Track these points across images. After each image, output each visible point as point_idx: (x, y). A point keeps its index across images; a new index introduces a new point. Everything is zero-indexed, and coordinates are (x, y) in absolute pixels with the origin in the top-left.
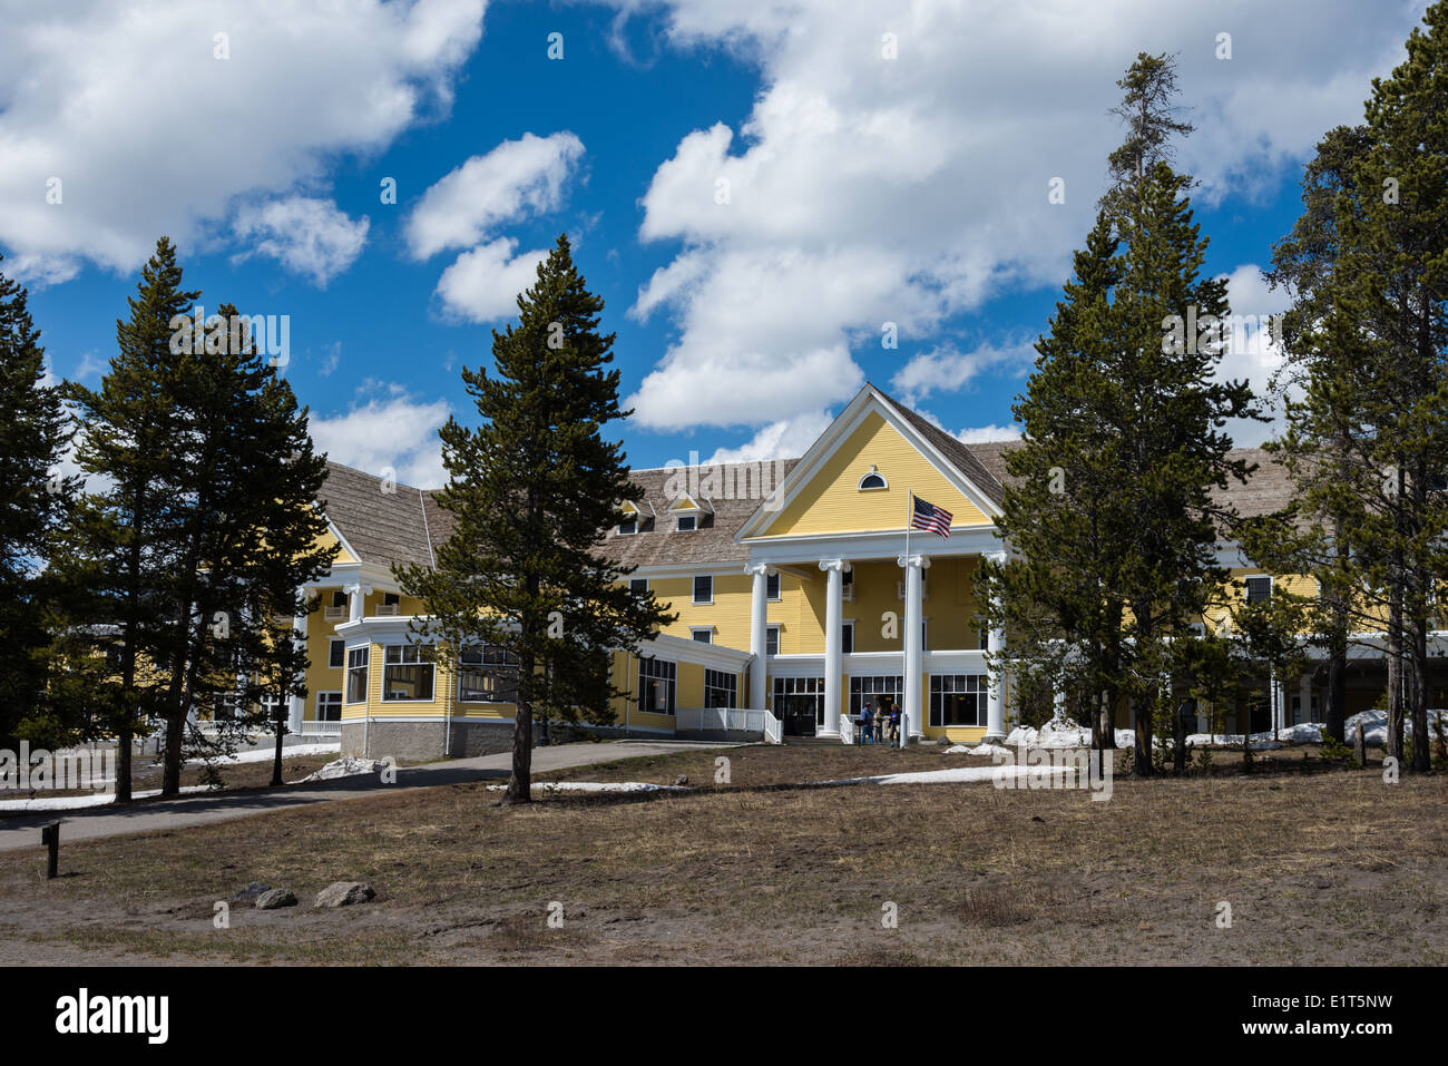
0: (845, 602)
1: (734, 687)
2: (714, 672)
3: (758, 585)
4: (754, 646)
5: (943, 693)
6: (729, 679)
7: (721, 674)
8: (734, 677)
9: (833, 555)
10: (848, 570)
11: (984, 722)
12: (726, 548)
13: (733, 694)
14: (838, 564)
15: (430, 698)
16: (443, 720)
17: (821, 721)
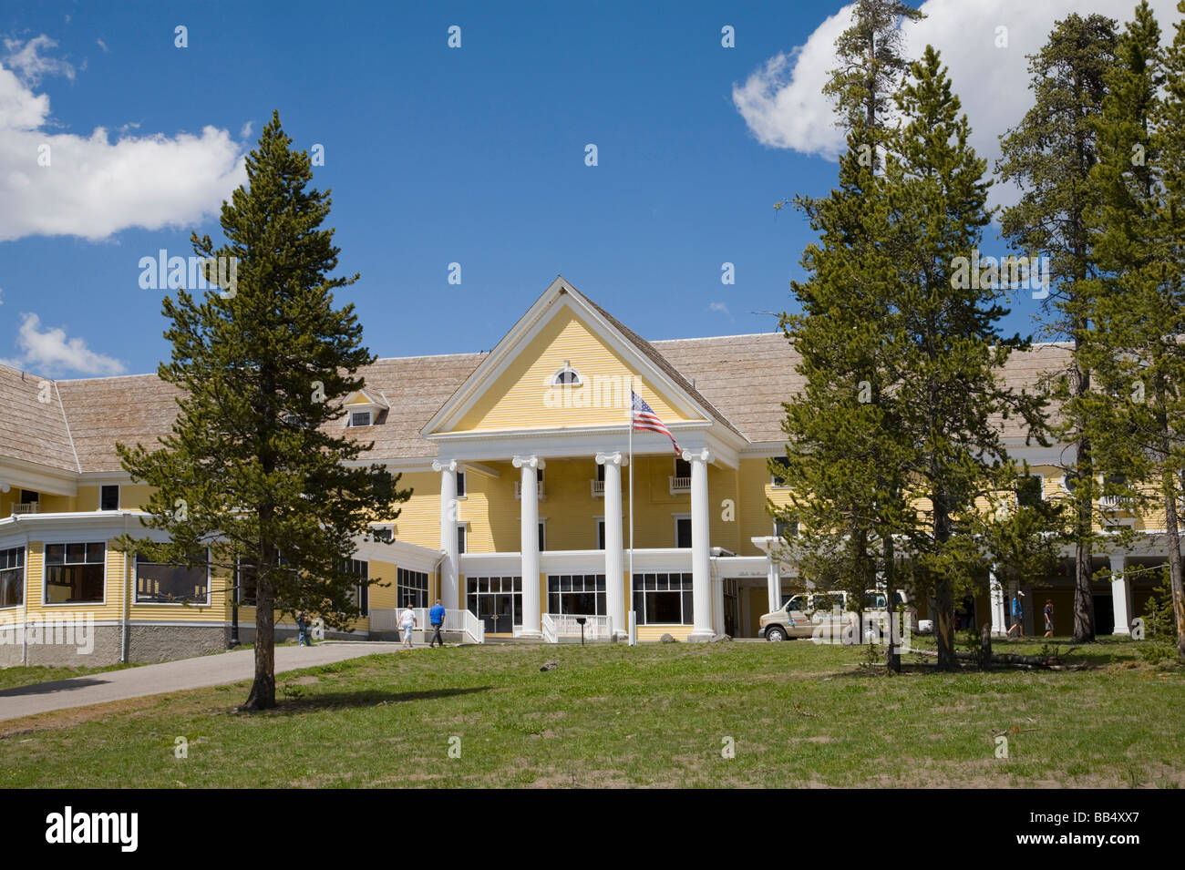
0: (539, 500)
1: (425, 586)
2: (406, 571)
3: (448, 482)
4: (446, 544)
5: (644, 591)
6: (421, 579)
7: (412, 573)
8: (425, 576)
9: (526, 453)
10: (542, 467)
11: (689, 620)
12: (406, 445)
13: (425, 594)
14: (534, 461)
15: (102, 600)
16: (116, 623)
17: (519, 621)
